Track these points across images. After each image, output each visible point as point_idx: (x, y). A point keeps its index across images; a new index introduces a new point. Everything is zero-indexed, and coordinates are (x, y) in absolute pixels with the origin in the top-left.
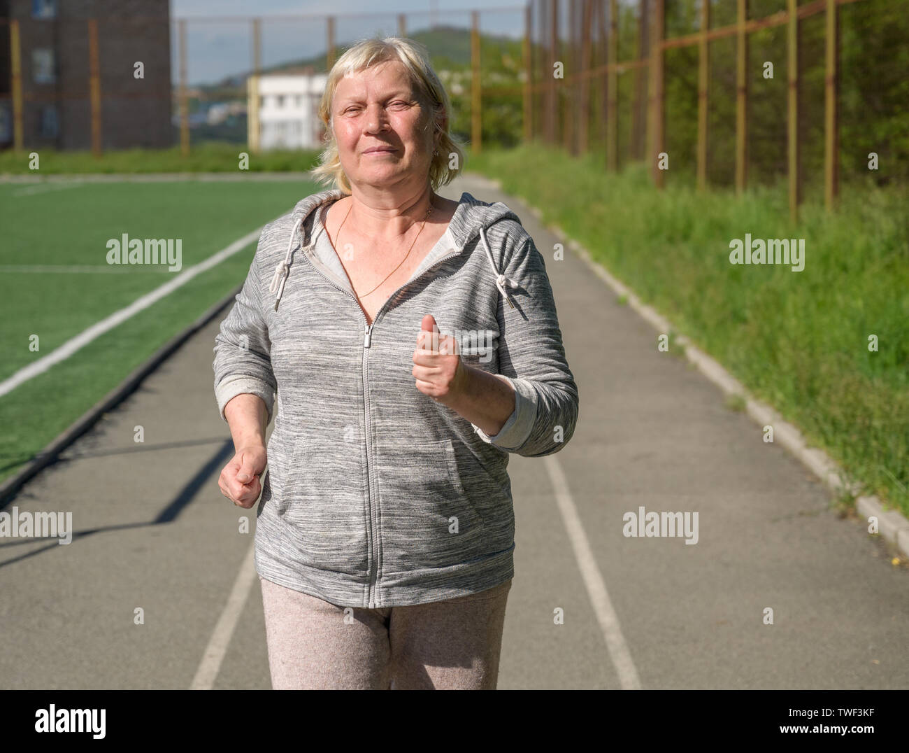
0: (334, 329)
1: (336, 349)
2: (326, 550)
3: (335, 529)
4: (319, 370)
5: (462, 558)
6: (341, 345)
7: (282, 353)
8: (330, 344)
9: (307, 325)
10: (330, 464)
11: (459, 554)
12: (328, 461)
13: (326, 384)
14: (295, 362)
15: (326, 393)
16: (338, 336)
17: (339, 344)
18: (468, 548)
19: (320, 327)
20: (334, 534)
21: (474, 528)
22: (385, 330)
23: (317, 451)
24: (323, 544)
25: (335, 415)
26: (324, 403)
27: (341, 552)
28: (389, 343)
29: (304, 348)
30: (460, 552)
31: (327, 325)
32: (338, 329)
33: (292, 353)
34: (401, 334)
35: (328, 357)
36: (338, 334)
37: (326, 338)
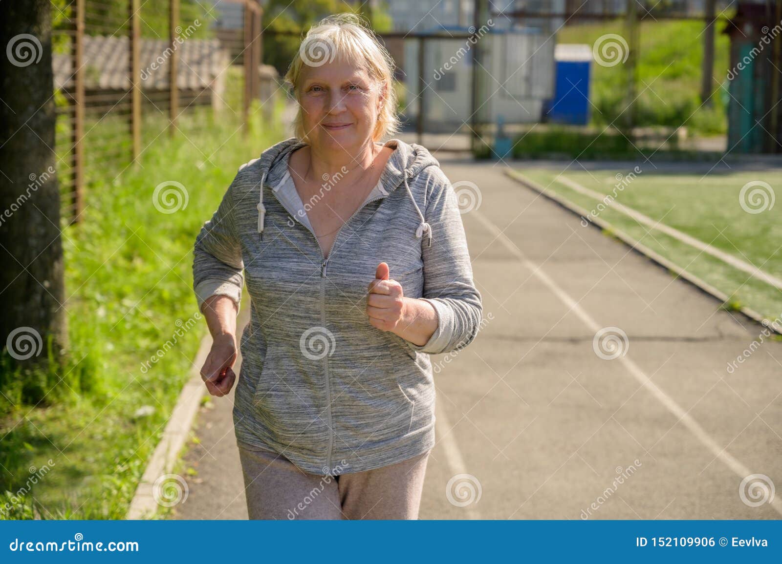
0: (297, 262)
1: (299, 278)
2: (294, 434)
3: (299, 418)
4: (286, 295)
5: (397, 434)
6: (303, 275)
7: (256, 279)
8: (294, 274)
9: (275, 257)
10: (295, 367)
11: (395, 431)
12: (293, 364)
13: (292, 305)
14: (267, 288)
15: (291, 313)
16: (301, 268)
17: (301, 275)
18: (401, 426)
19: (286, 259)
20: (298, 422)
21: (406, 410)
22: (338, 264)
23: (283, 356)
24: (291, 429)
25: (298, 330)
26: (289, 320)
27: (305, 436)
28: (341, 274)
29: (274, 277)
30: (396, 429)
31: (291, 258)
32: (301, 262)
33: (264, 280)
34: (350, 267)
35: (293, 284)
36: (301, 266)
37: (291, 269)
